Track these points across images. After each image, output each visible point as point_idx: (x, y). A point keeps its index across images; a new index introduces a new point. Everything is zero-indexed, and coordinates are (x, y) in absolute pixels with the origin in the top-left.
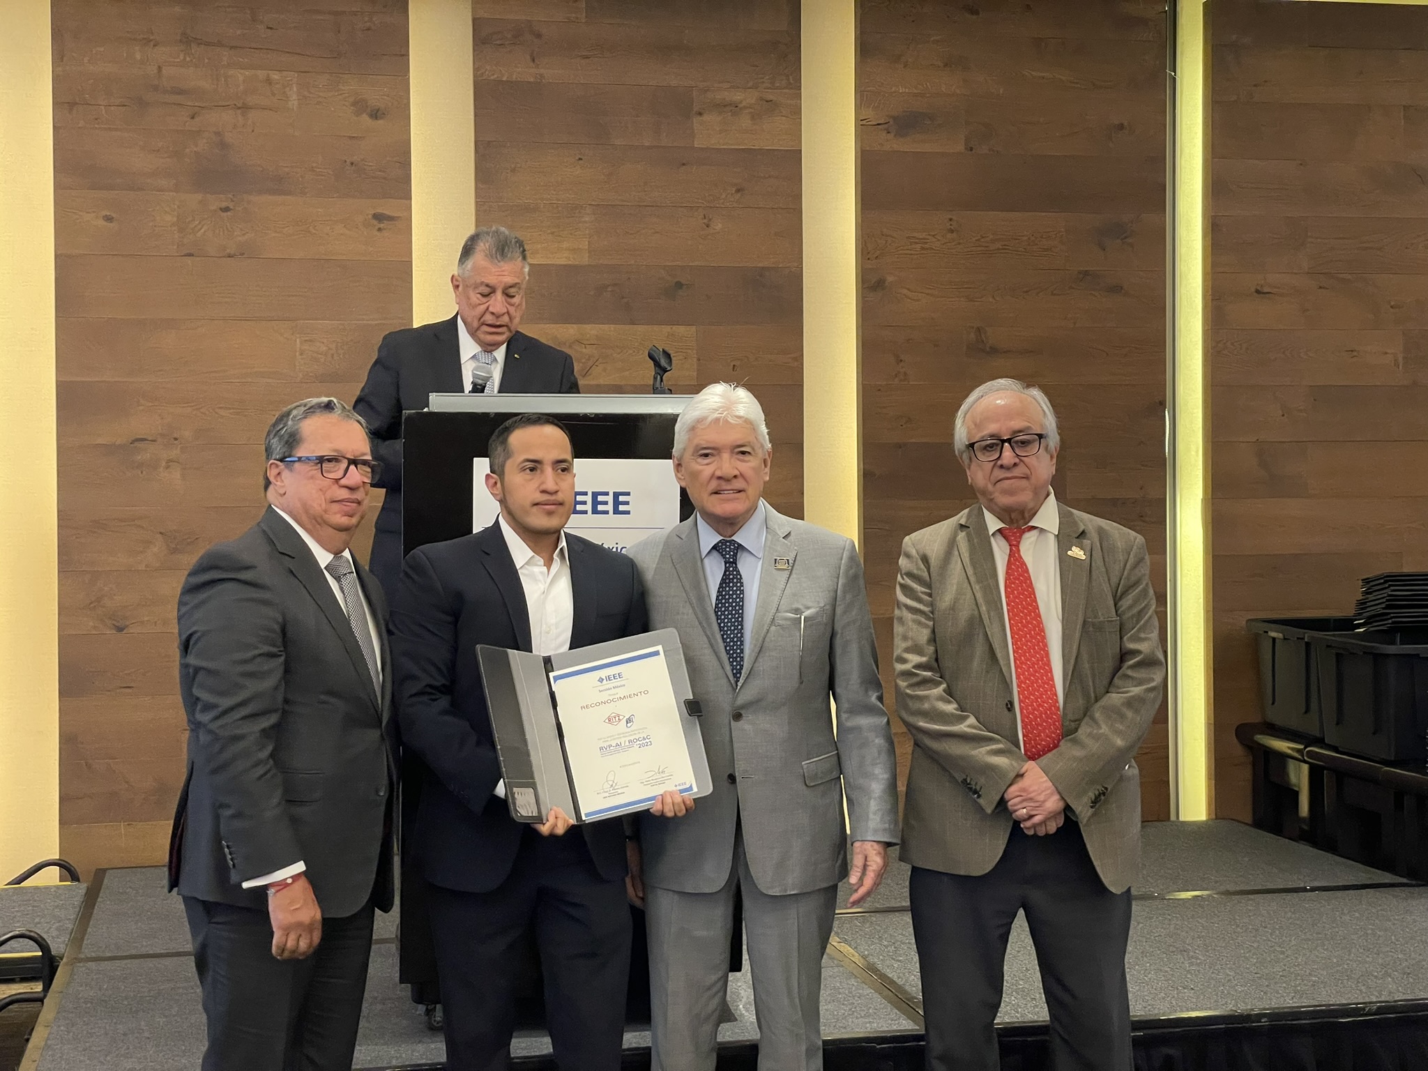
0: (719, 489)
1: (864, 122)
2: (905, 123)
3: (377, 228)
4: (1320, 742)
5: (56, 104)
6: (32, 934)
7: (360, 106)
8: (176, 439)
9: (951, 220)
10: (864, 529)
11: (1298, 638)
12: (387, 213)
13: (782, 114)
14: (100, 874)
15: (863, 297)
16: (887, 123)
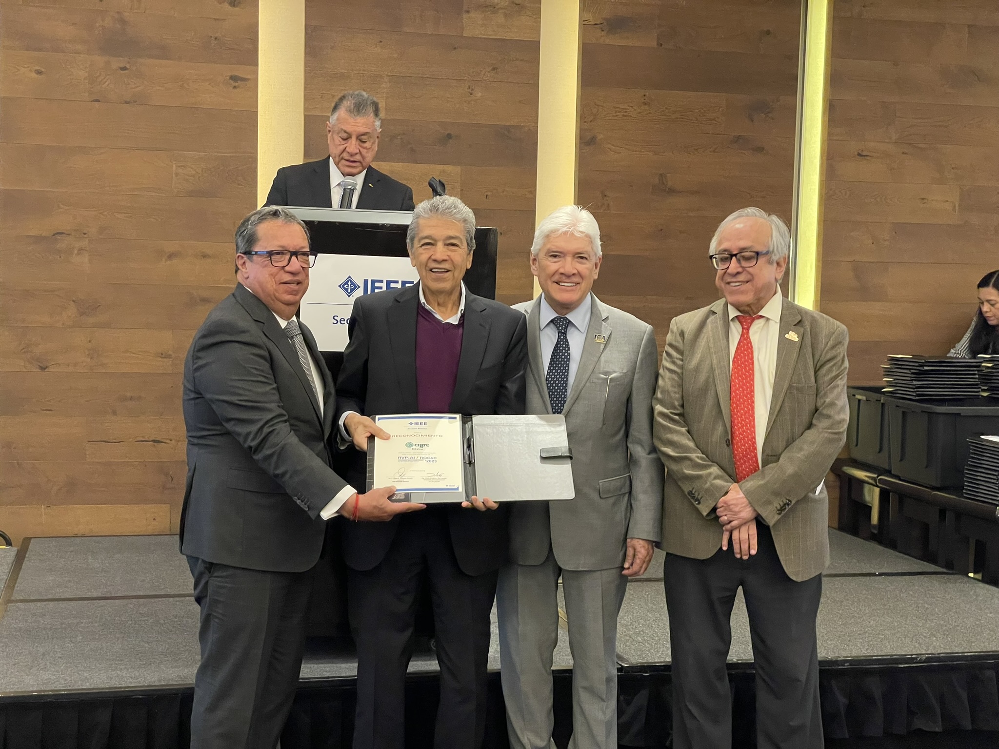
0: (560, 280)
1: (585, 23)
2: (615, 25)
3: (233, 86)
4: (888, 473)
8: (85, 234)
9: (645, 95)
11: (876, 400)
12: (241, 76)
13: (527, 15)
14: (27, 541)
15: (581, 149)
16: (601, 24)
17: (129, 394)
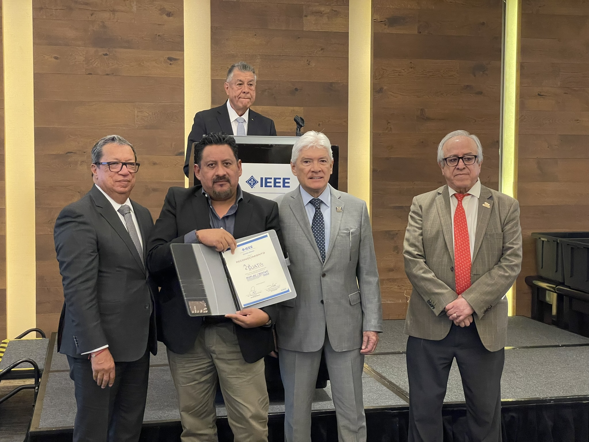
0: (312, 176)
1: (375, 21)
2: (393, 21)
3: (169, 64)
4: (563, 284)
5: (34, 9)
6: (30, 360)
7: (162, 11)
8: (84, 152)
9: (411, 63)
10: (373, 193)
11: (553, 241)
12: (175, 57)
13: (340, 17)
14: (54, 335)
15: (374, 96)
16: (384, 21)
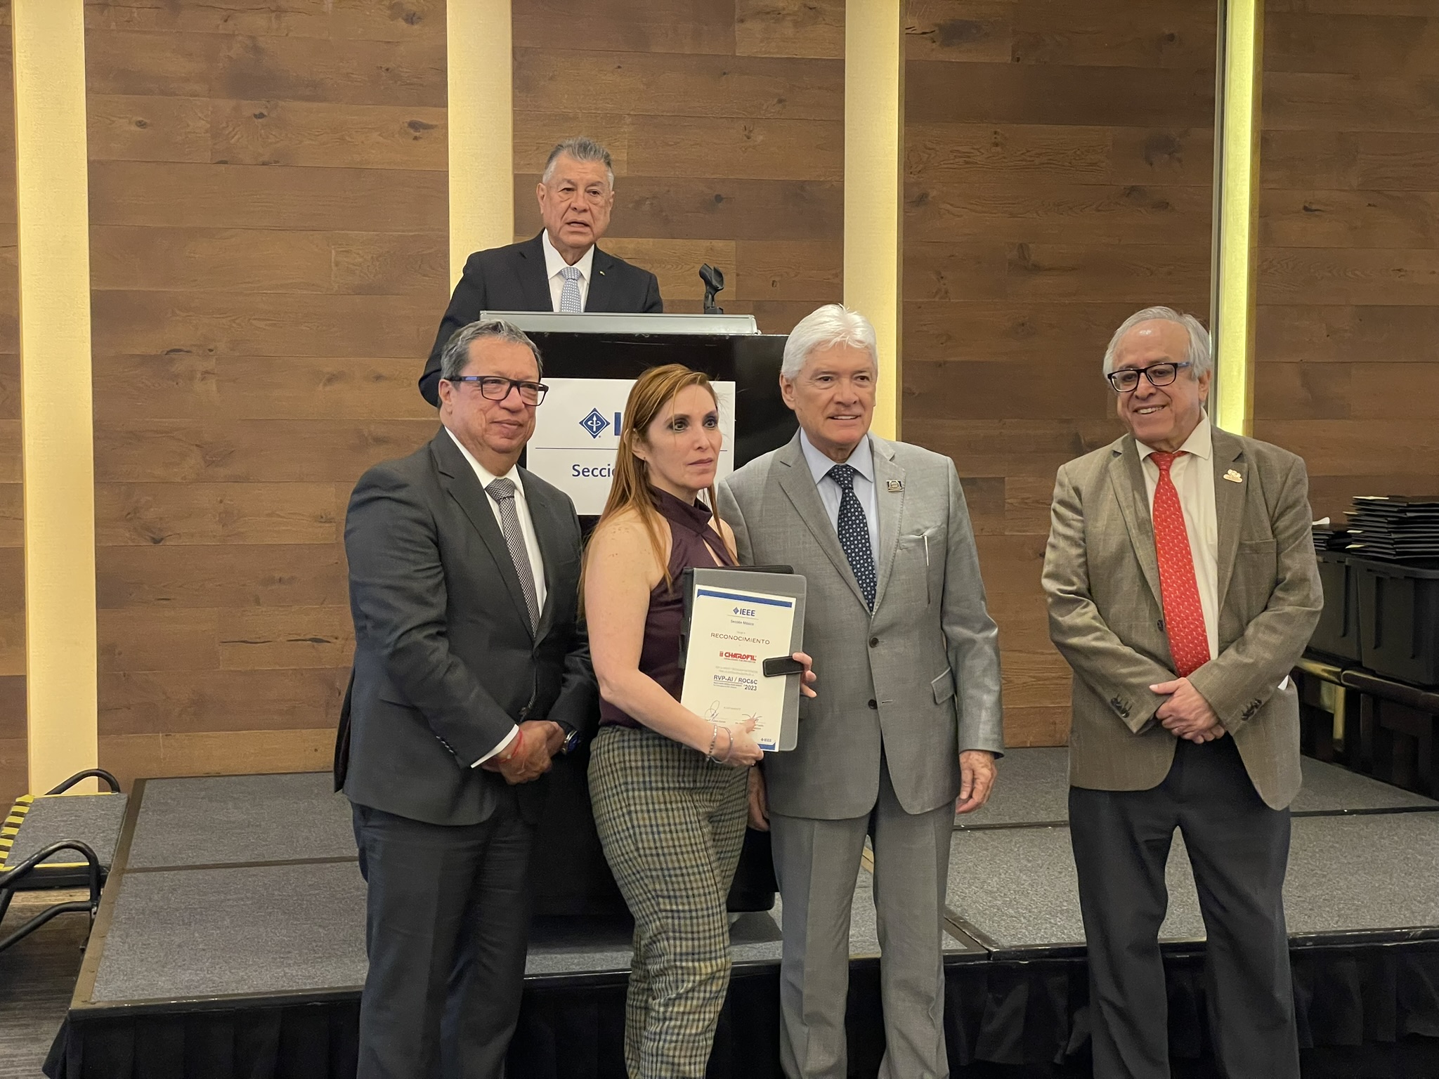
0: (836, 413)
1: (909, 31)
2: (951, 33)
3: (413, 136)
4: (1357, 665)
5: (87, 5)
6: (79, 845)
7: (396, 10)
8: (211, 350)
9: (995, 133)
11: (1338, 562)
12: (425, 122)
13: (824, 22)
14: (140, 784)
15: (905, 212)
16: (932, 32)
17: (277, 575)
